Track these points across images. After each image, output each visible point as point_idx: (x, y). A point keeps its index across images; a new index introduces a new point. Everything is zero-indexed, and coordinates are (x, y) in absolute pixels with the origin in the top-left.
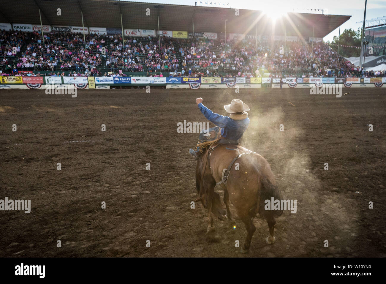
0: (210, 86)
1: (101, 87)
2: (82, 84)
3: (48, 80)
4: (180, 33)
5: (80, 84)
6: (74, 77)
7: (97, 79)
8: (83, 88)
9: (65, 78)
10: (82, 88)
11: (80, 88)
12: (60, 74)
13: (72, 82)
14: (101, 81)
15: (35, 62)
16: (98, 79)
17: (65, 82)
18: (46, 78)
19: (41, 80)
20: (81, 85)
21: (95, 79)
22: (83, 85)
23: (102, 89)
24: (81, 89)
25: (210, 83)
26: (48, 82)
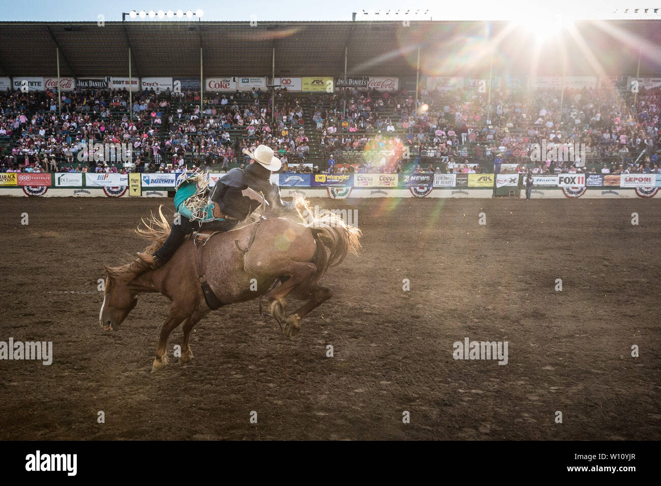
0: (372, 193)
1: (151, 193)
2: (117, 188)
3: (59, 178)
4: (318, 82)
5: (113, 188)
6: (104, 174)
7: (144, 177)
8: (120, 194)
9: (87, 175)
10: (117, 195)
11: (114, 195)
12: (81, 169)
13: (101, 183)
14: (153, 181)
15: (42, 146)
16: (147, 178)
17: (88, 184)
18: (57, 175)
19: (47, 180)
20: (115, 190)
21: (142, 178)
22: (120, 189)
23: (153, 198)
24: (114, 197)
25: (373, 185)
26: (59, 184)
